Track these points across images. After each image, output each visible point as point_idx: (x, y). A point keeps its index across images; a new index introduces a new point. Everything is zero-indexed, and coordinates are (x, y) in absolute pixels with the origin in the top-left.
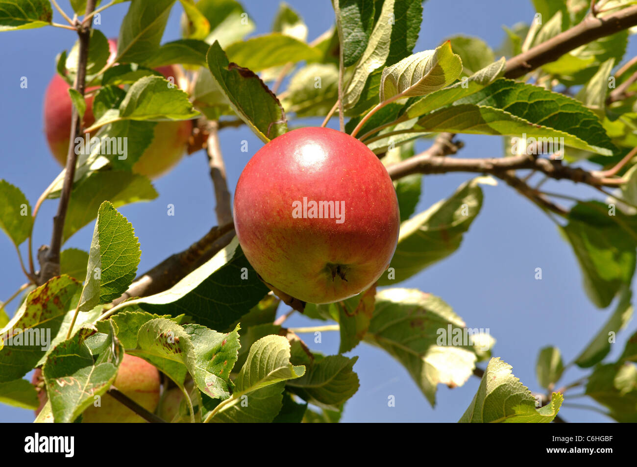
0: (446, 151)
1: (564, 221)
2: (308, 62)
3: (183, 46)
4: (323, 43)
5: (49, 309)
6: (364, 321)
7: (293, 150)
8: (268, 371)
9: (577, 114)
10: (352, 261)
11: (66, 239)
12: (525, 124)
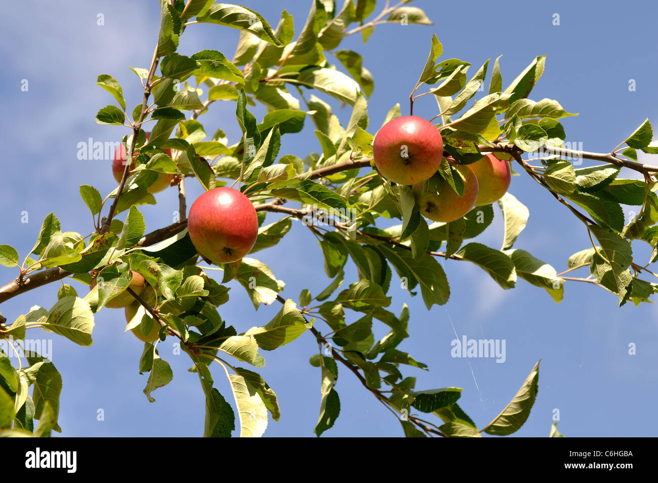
0: (279, 203)
1: (322, 240)
2: (227, 155)
3: (177, 141)
4: (234, 148)
5: (103, 245)
6: (235, 271)
7: (218, 197)
8: (192, 291)
9: (337, 200)
10: (235, 248)
11: (115, 215)
12: (316, 201)
